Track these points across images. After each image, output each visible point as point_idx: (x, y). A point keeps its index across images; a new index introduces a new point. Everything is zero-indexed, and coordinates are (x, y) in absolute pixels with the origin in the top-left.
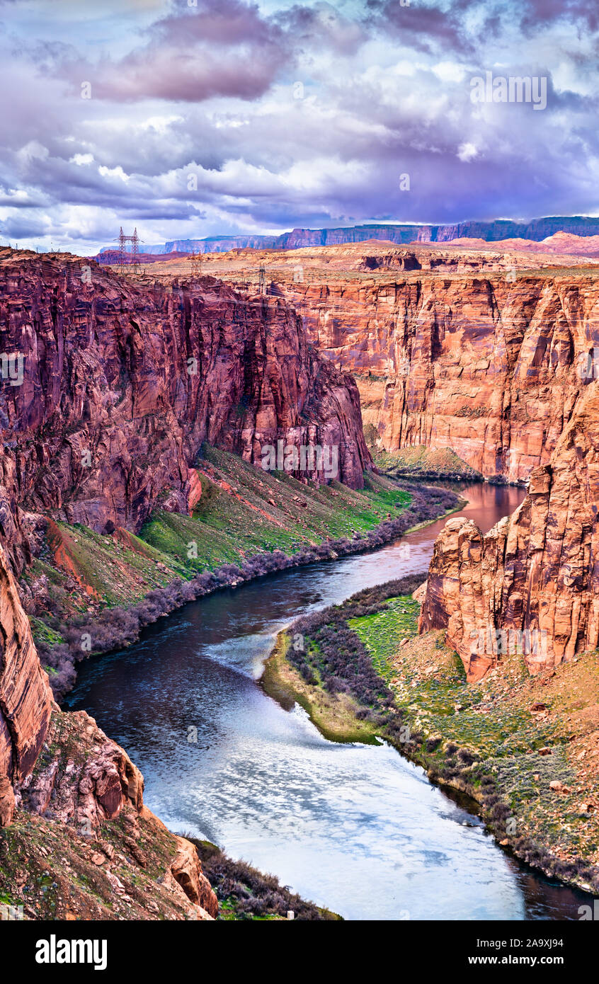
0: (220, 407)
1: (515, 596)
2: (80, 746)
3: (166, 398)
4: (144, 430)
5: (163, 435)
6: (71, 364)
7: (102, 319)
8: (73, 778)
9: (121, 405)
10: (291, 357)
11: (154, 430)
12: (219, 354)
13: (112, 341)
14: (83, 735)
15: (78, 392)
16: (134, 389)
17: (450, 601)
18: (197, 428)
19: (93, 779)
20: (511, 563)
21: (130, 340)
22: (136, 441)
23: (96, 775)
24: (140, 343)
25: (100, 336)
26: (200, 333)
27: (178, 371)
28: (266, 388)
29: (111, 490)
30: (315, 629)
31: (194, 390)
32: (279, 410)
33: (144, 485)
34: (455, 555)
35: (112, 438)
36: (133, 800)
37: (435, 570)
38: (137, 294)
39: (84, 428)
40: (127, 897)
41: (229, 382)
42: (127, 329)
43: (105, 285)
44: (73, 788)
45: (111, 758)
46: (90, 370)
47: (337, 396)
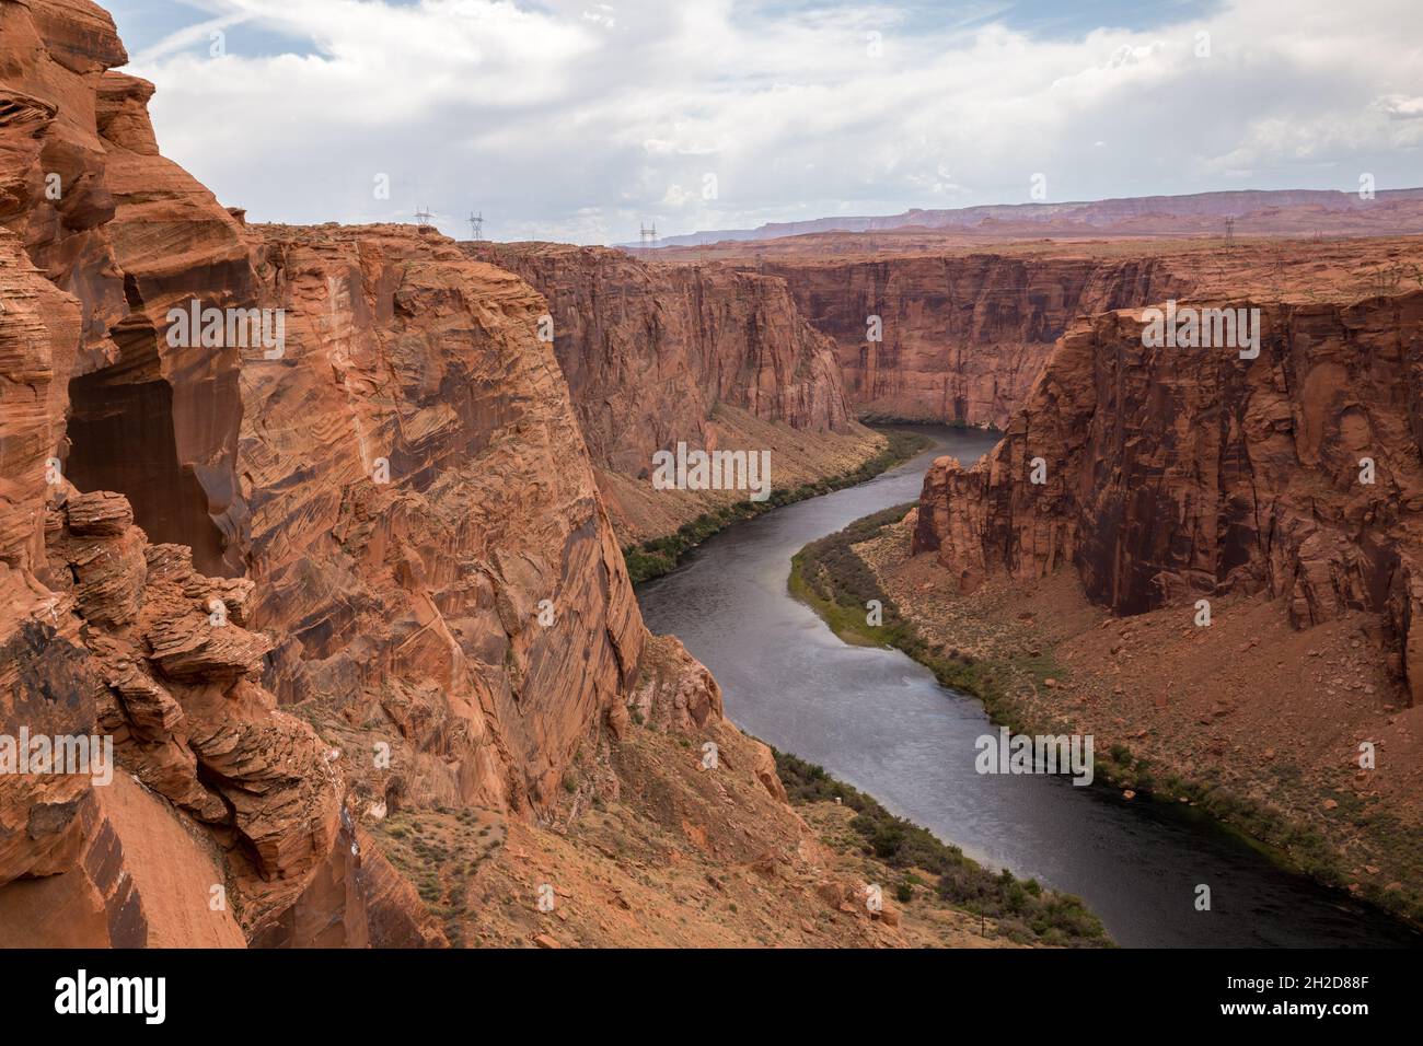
0: (729, 371)
1: (999, 522)
2: (673, 666)
3: (685, 364)
4: (668, 391)
5: (684, 394)
6: (608, 338)
7: (631, 299)
8: (670, 694)
9: (649, 371)
10: (785, 327)
11: (677, 391)
12: (726, 326)
13: (640, 318)
14: (674, 656)
15: (615, 361)
16: (659, 358)
17: (941, 527)
18: (710, 388)
19: (686, 695)
20: (995, 494)
21: (654, 317)
22: (663, 401)
23: (688, 692)
24: (663, 318)
25: (630, 314)
26: (710, 309)
27: (693, 341)
28: (767, 353)
29: (644, 442)
30: (824, 553)
31: (708, 356)
32: (778, 369)
33: (670, 438)
34: (942, 489)
35: (643, 398)
36: (716, 710)
37: (926, 501)
38: (658, 277)
39: (619, 391)
40: (730, 800)
41: (735, 349)
42: (652, 308)
43: (633, 271)
44: (669, 703)
45: (699, 676)
46: (623, 343)
47: (823, 357)
